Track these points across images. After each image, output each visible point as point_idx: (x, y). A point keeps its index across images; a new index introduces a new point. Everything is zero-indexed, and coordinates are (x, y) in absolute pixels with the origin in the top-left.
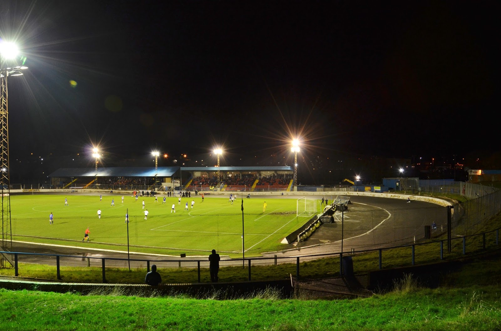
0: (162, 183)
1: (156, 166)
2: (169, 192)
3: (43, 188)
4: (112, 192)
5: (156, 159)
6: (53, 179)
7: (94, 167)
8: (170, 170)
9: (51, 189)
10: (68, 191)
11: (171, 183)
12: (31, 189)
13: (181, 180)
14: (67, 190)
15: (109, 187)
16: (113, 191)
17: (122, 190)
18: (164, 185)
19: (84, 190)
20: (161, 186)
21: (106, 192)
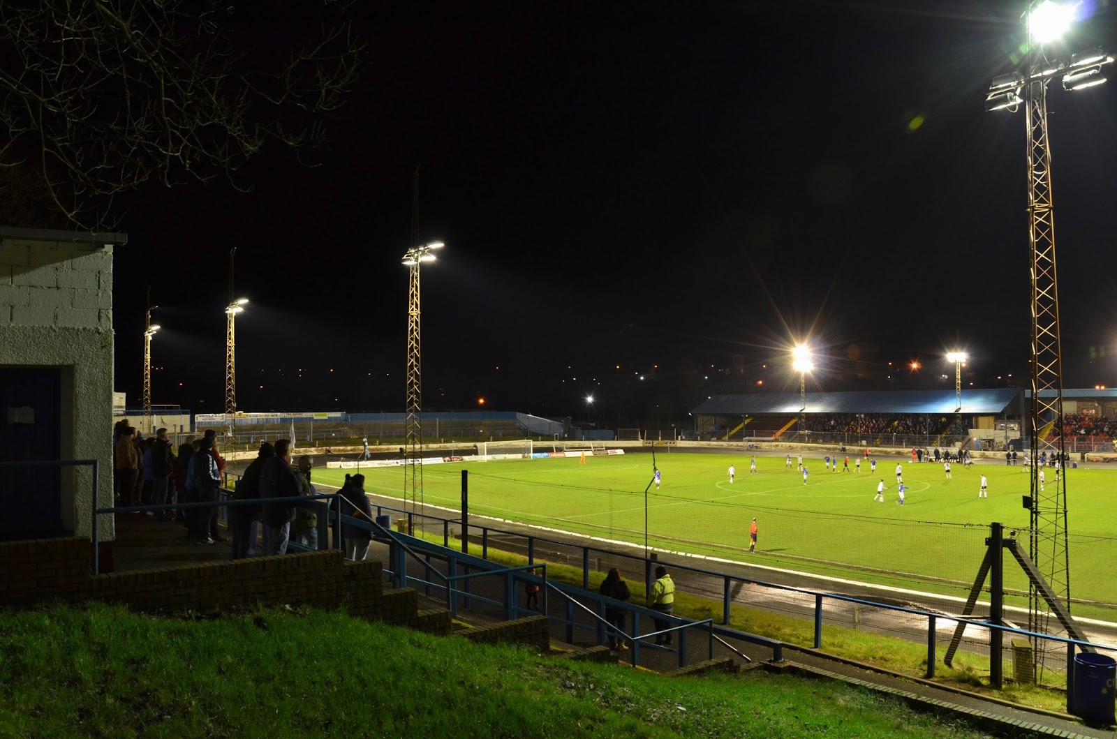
0: (971, 431)
1: (958, 387)
2: (1012, 453)
3: (684, 438)
4: (844, 449)
5: (958, 370)
6: (700, 420)
7: (799, 391)
8: (992, 397)
9: (701, 440)
10: (738, 446)
11: (995, 429)
12: (658, 440)
13: (1023, 423)
14: (735, 443)
15: (835, 439)
16: (847, 447)
17: (868, 445)
18: (975, 435)
19: (777, 443)
20: (968, 437)
21: (829, 449)
